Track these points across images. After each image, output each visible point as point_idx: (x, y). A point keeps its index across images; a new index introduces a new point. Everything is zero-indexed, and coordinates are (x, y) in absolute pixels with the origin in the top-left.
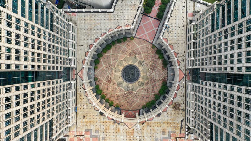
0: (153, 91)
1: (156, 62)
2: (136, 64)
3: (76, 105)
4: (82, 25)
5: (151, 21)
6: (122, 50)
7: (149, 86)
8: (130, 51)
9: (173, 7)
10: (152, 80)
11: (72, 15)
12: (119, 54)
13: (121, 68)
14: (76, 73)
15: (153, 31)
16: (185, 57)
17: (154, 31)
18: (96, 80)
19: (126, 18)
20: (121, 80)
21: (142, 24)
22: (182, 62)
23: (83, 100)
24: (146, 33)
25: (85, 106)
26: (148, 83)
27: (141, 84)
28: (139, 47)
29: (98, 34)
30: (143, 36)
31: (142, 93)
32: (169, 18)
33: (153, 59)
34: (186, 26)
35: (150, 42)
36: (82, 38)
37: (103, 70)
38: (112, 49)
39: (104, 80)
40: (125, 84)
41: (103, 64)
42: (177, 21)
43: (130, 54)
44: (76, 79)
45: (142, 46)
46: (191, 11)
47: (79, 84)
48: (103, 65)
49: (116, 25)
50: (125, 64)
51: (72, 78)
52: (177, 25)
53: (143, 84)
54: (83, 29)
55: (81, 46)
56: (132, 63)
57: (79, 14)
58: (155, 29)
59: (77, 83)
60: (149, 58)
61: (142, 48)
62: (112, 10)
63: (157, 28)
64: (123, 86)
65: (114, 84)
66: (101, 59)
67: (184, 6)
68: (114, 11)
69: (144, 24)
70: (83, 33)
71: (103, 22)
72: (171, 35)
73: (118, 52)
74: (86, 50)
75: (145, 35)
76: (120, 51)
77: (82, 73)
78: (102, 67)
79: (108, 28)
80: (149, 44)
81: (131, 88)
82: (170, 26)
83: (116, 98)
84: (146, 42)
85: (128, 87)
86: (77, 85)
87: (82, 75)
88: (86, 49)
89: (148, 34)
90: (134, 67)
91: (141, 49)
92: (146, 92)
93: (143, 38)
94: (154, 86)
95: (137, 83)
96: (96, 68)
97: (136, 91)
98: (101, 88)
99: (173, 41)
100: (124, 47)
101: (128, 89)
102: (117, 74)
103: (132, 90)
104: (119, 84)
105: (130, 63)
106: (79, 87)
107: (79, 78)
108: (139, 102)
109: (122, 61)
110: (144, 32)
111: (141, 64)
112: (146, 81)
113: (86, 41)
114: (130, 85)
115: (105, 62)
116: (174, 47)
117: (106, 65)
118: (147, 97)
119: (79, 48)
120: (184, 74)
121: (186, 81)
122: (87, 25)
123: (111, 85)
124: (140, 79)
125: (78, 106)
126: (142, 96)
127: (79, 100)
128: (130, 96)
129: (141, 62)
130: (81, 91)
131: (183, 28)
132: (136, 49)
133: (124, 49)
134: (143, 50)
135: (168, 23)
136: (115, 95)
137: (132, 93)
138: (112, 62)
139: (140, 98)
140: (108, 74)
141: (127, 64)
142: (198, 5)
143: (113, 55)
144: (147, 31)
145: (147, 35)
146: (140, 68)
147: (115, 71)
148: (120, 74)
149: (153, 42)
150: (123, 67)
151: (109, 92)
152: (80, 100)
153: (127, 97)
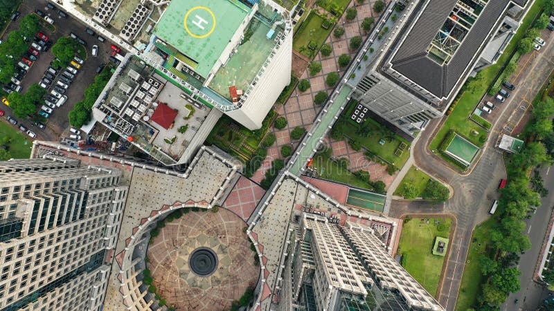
0: (232, 296)
1: (246, 252)
2: (215, 249)
3: (103, 303)
4: (138, 186)
5: (252, 187)
6: (197, 223)
7: (228, 287)
8: (210, 227)
9: (276, 192)
10: (234, 279)
11: (126, 169)
12: (192, 228)
13: (191, 250)
14: (113, 256)
15: (251, 203)
16: (277, 268)
17: (254, 203)
18: (147, 260)
19: (204, 190)
20: (186, 268)
21: (237, 190)
22: (271, 273)
23: (116, 298)
24: (241, 204)
25: (116, 307)
26: (227, 282)
27: (216, 281)
28: (225, 223)
29: (158, 206)
30: (235, 208)
31: (214, 296)
32: (266, 206)
33: (242, 246)
34: (288, 223)
35: (244, 219)
36: (133, 206)
37: (162, 247)
38: (182, 217)
39: (159, 262)
40: (191, 275)
41: (164, 237)
42: (278, 212)
43: (209, 232)
44: (111, 264)
45: (230, 224)
46: (300, 201)
47: (114, 273)
48: (163, 239)
49: (187, 199)
50: (198, 245)
51: (107, 261)
52: (276, 217)
53: (218, 281)
54: (137, 193)
55: (129, 217)
56: (209, 246)
57: (136, 169)
58: (255, 201)
59: (111, 270)
60: (236, 244)
61: (230, 226)
62: (185, 175)
63: (259, 200)
64: (188, 278)
65: (175, 271)
66: (163, 231)
67: (292, 193)
68: (188, 177)
69: (241, 189)
70: (136, 198)
71: (168, 190)
72: (264, 230)
73: (192, 224)
74: (135, 225)
75: (239, 206)
76: (194, 224)
77: (122, 256)
78: (161, 243)
79: (174, 200)
80: (241, 222)
81: (199, 284)
82: (266, 217)
83: (173, 294)
84: (237, 218)
85: (195, 282)
86: (111, 273)
87: (120, 260)
88: (136, 223)
89: (243, 206)
90: (210, 252)
91: (227, 227)
92: (221, 296)
93: (235, 211)
94: (234, 288)
95: (210, 277)
96: (151, 243)
97: (206, 291)
98: (153, 273)
99: (266, 240)
100: (201, 218)
101: (195, 284)
102: (182, 257)
103: (201, 287)
104: (182, 274)
105: (207, 245)
106: (113, 276)
107: (115, 264)
108: (207, 308)
109: (194, 238)
110: (237, 202)
111: (223, 250)
112: (225, 279)
113: (138, 212)
114: (199, 279)
115: (167, 235)
116: (265, 250)
117: (168, 240)
118: (220, 303)
119: (126, 219)
120: (271, 291)
121: (272, 302)
122: (144, 187)
123: (169, 272)
124: (216, 274)
125: (107, 304)
126: (213, 300)
127: (109, 295)
128: (195, 296)
129: (224, 248)
130: (115, 282)
131: (284, 224)
132: (219, 226)
133: (202, 222)
134: (230, 229)
135: (263, 212)
136: (173, 290)
137: (200, 291)
138: (177, 238)
139: (210, 303)
140: (169, 254)
141: (200, 246)
142: (313, 196)
143: (182, 226)
144: (242, 201)
145: (241, 208)
146: (220, 257)
147: (180, 253)
148: (186, 258)
149: (248, 220)
150: (193, 249)
151: (163, 282)
152: (111, 296)
153: (191, 297)
